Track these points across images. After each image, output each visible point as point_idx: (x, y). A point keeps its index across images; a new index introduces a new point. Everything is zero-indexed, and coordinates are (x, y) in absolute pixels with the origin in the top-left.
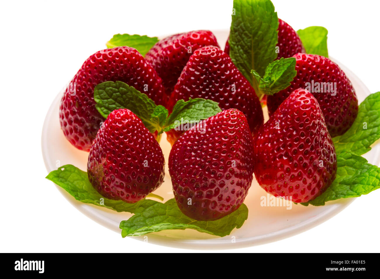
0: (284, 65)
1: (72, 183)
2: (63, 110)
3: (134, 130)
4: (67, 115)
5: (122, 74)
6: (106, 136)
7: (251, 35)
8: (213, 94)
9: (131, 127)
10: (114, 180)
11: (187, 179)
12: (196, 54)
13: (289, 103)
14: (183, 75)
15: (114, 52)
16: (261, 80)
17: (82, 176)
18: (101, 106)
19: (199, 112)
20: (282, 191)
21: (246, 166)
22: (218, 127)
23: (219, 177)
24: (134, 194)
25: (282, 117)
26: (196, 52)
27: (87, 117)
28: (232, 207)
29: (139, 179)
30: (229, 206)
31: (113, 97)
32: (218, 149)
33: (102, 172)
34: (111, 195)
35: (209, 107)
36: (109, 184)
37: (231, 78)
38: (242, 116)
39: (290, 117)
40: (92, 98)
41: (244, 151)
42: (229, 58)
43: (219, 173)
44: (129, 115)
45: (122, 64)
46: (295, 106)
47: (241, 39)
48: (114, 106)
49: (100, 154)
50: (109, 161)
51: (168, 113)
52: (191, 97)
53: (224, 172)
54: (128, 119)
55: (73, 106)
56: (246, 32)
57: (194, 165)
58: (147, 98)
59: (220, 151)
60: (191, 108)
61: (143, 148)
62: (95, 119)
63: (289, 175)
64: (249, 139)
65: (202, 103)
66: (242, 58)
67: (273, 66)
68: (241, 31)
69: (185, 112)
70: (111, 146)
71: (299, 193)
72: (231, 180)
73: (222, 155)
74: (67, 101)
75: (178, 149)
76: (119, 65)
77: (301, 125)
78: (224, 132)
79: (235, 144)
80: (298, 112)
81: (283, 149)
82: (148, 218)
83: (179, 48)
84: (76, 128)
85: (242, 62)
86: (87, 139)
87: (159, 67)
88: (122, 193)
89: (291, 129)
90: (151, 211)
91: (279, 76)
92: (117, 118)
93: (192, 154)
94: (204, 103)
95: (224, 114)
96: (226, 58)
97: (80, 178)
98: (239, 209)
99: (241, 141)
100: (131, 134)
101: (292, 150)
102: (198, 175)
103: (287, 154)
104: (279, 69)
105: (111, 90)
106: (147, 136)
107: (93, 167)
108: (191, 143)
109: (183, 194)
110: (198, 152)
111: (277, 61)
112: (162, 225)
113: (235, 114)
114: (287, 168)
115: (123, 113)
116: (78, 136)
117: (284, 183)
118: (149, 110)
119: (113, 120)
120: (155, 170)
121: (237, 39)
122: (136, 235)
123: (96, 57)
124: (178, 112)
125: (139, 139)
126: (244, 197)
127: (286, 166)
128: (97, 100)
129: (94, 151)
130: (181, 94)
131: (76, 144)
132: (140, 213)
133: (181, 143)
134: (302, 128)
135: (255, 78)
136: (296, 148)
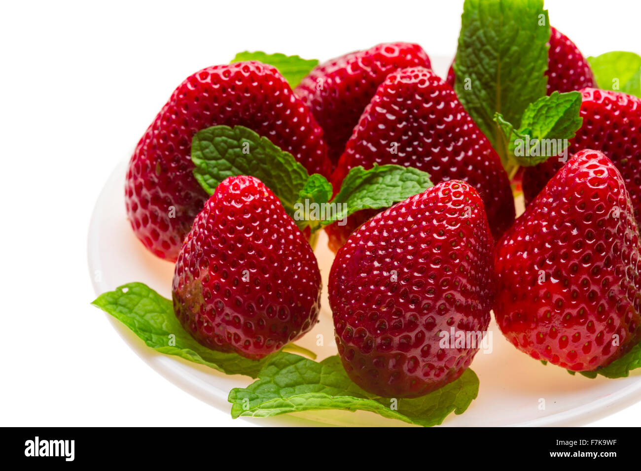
0: (558, 105)
1: (142, 317)
2: (132, 180)
3: (266, 216)
4: (139, 188)
5: (247, 113)
6: (210, 225)
7: (496, 54)
8: (420, 159)
9: (260, 210)
10: (223, 310)
11: (363, 312)
12: (391, 82)
13: (567, 175)
14: (364, 120)
15: (234, 70)
16: (514, 132)
17: (162, 306)
18: (203, 172)
19: (391, 190)
20: (547, 344)
21: (478, 293)
22: (427, 214)
23: (424, 309)
24: (259, 341)
25: (551, 201)
26: (390, 78)
27: (177, 194)
28: (448, 371)
29: (270, 310)
30: (441, 370)
31: (227, 155)
32: (426, 255)
33: (200, 294)
34: (214, 341)
35: (412, 180)
36: (213, 320)
37: (456, 129)
38: (474, 195)
39: (566, 201)
40: (188, 158)
41: (476, 262)
42: (452, 93)
43: (425, 302)
44: (256, 188)
45: (247, 93)
46: (577, 180)
47: (476, 60)
48: (228, 173)
49: (197, 260)
50: (214, 274)
51: (331, 190)
52: (378, 162)
53: (435, 300)
54: (253, 195)
55: (150, 172)
56: (488, 47)
57: (377, 285)
58: (292, 161)
59: (430, 257)
60: (377, 183)
61: (281, 252)
62: (191, 197)
63: (561, 314)
64: (485, 239)
65: (398, 174)
66: (478, 97)
67: (538, 108)
68: (478, 45)
69: (364, 189)
70: (220, 245)
71: (580, 350)
72: (447, 317)
73: (432, 266)
74: (140, 162)
75: (348, 256)
76: (241, 95)
77: (589, 217)
78: (437, 224)
79: (458, 247)
80: (582, 192)
81: (551, 263)
82: (284, 387)
83: (358, 72)
84: (155, 215)
85: (478, 105)
86: (175, 237)
87: (318, 108)
88: (237, 338)
89: (568, 224)
90: (291, 374)
91: (548, 128)
92: (233, 192)
93: (374, 265)
94: (403, 174)
95: (438, 189)
96: (448, 91)
97: (158, 309)
98: (461, 378)
99: (471, 243)
100: (258, 223)
101: (569, 264)
102: (385, 305)
103: (559, 273)
104: (548, 115)
105: (225, 142)
106: (290, 230)
107: (182, 286)
108: (373, 244)
109: (354, 343)
110: (387, 262)
111: (546, 98)
112: (310, 397)
113: (461, 190)
114: (558, 300)
115: (244, 183)
116: (158, 230)
117: (551, 330)
118: (296, 185)
119: (226, 195)
120: (302, 296)
121: (471, 61)
122: (259, 416)
123: (199, 78)
124: (351, 190)
125: (273, 235)
126: (472, 354)
127: (556, 297)
128: (197, 161)
129: (187, 255)
130: (357, 156)
131: (154, 247)
132: (271, 377)
133: (353, 245)
134: (590, 222)
135: (502, 128)
136: (576, 261)
